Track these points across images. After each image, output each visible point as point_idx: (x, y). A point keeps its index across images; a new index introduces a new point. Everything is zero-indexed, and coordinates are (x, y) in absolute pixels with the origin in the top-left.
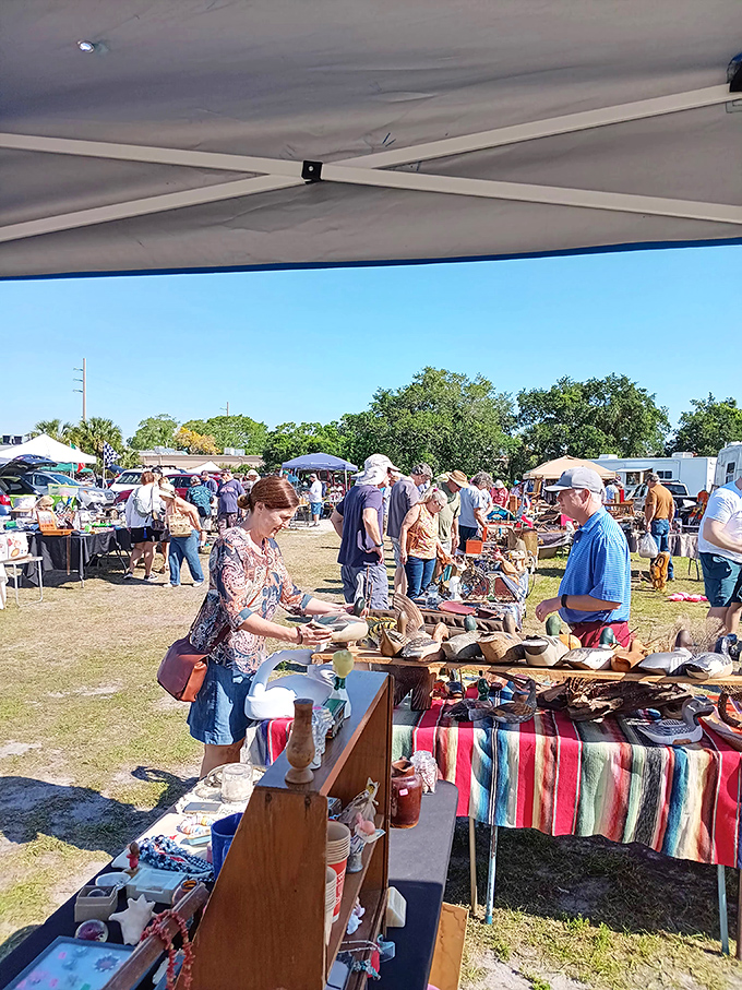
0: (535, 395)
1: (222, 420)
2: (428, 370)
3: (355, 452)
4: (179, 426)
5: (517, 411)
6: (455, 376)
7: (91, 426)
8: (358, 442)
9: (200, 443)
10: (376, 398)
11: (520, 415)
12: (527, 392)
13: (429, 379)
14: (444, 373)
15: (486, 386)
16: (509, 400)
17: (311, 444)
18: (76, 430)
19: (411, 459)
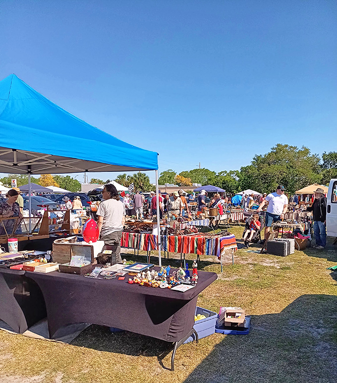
0: (331, 155)
1: (196, 171)
2: (278, 145)
3: (243, 184)
4: (177, 174)
5: (322, 162)
6: (291, 147)
7: (138, 176)
8: (245, 179)
9: (185, 181)
10: (254, 159)
11: (324, 164)
12: (327, 153)
13: (279, 149)
14: (286, 146)
15: (306, 151)
16: (318, 157)
17: (224, 181)
18: (132, 178)
19: (268, 186)
